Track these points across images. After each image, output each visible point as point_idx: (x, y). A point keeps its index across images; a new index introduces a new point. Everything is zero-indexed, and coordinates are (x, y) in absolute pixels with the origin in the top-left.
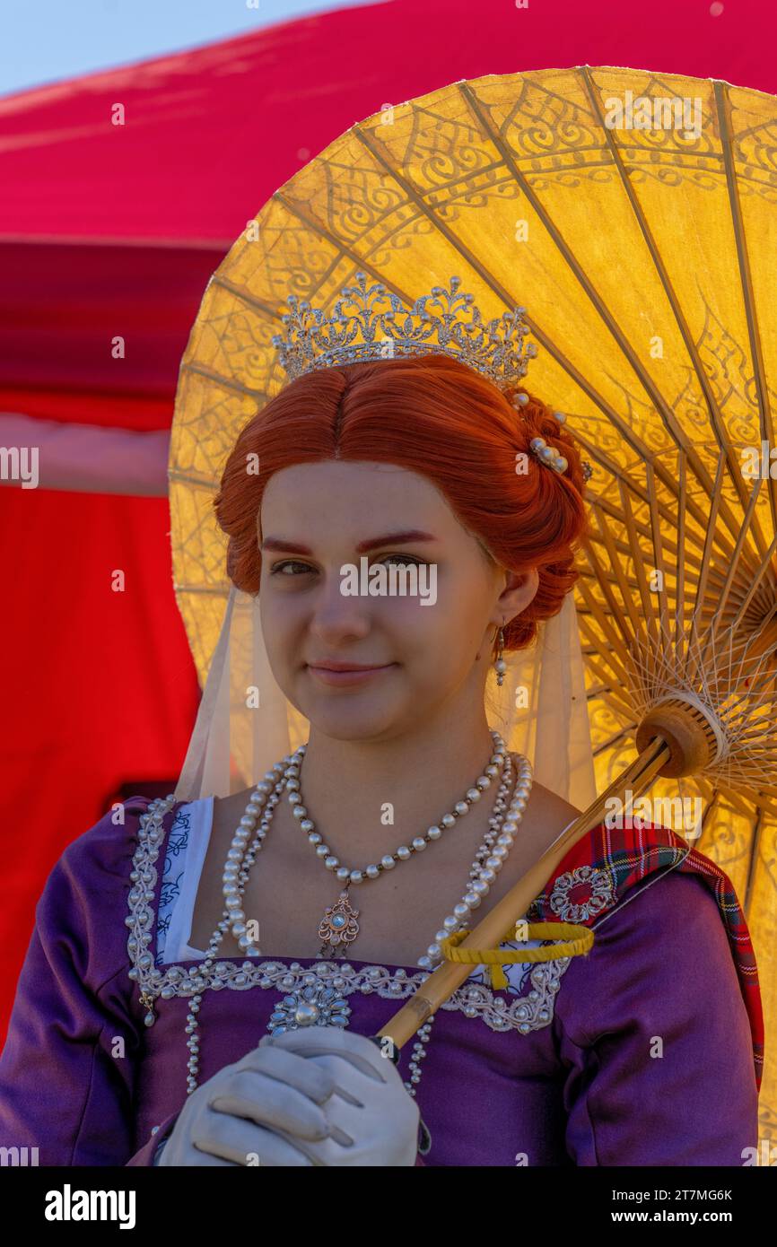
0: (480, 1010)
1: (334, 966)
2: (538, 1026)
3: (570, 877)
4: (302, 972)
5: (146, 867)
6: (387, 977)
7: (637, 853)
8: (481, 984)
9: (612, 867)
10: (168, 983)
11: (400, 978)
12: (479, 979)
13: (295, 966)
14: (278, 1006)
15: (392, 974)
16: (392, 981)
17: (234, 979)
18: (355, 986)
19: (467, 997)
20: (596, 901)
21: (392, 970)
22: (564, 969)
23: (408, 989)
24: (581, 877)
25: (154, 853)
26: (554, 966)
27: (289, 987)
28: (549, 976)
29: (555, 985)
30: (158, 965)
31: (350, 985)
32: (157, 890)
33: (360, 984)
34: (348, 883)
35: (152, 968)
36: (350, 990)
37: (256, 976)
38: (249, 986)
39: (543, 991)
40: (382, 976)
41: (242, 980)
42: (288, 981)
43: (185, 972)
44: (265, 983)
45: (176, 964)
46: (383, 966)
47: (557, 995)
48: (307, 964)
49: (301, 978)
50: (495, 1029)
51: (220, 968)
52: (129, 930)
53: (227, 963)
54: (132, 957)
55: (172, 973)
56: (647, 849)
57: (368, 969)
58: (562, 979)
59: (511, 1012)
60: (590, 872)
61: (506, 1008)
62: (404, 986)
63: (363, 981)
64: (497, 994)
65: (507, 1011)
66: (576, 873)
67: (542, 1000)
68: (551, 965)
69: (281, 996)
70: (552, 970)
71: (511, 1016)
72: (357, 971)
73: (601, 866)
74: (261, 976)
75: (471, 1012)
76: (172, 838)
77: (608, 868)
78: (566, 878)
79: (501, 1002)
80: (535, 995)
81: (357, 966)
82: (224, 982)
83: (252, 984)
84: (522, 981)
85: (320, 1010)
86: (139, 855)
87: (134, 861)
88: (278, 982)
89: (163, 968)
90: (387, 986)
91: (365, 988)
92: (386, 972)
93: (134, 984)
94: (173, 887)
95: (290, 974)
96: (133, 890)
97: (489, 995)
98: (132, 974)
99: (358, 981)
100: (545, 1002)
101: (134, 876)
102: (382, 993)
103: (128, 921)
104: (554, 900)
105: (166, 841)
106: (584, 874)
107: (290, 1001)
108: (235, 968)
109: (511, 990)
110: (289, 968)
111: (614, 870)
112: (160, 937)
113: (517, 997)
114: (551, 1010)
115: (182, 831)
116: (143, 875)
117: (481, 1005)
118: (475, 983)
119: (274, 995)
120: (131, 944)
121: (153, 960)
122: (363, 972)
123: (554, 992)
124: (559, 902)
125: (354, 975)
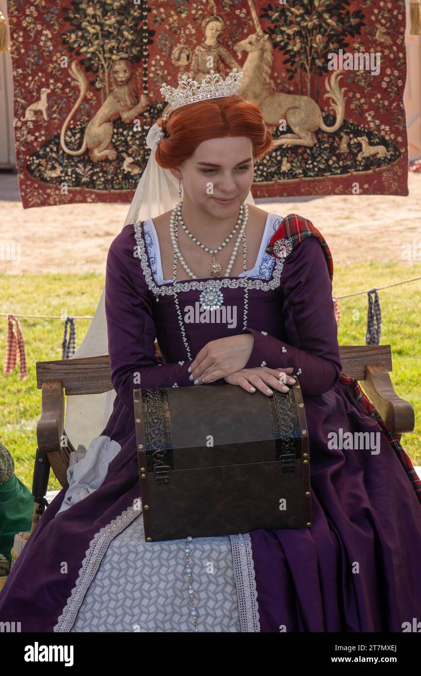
0: (260, 287)
1: (214, 281)
2: (277, 288)
3: (279, 242)
4: (204, 284)
5: (143, 254)
7: (298, 234)
11: (235, 281)
12: (257, 277)
13: (202, 282)
15: (232, 280)
16: (232, 283)
17: (183, 288)
18: (222, 286)
19: (256, 284)
20: (288, 251)
22: (282, 271)
23: (238, 285)
24: (282, 242)
25: (143, 248)
26: (278, 270)
29: (279, 276)
32: (148, 261)
34: (214, 254)
36: (220, 287)
37: (190, 287)
39: (276, 278)
40: (229, 282)
41: (186, 288)
42: (201, 287)
43: (167, 287)
45: (164, 285)
47: (281, 278)
49: (204, 286)
50: (265, 291)
52: (144, 276)
54: (148, 284)
55: (163, 288)
56: (300, 232)
58: (281, 274)
60: (285, 241)
62: (236, 284)
63: (223, 284)
64: (263, 281)
65: (267, 285)
67: (277, 280)
70: (278, 272)
71: (269, 286)
73: (287, 238)
74: (192, 286)
75: (257, 288)
76: (147, 242)
77: (289, 239)
78: (277, 243)
79: (265, 283)
80: (274, 279)
81: (221, 280)
83: (189, 289)
84: (269, 276)
88: (198, 288)
89: (160, 287)
90: (231, 285)
91: (225, 286)
92: (230, 280)
93: (151, 291)
94: (153, 259)
95: (201, 285)
96: (141, 263)
98: (150, 288)
101: (140, 258)
102: (230, 287)
103: (143, 273)
104: (275, 250)
105: (145, 243)
107: (203, 294)
109: (267, 279)
111: (291, 240)
112: (155, 277)
113: (269, 281)
114: (280, 283)
115: (149, 238)
116: (143, 257)
117: (260, 285)
118: (256, 279)
120: (146, 280)
121: (155, 284)
122: (223, 281)
125: (220, 282)
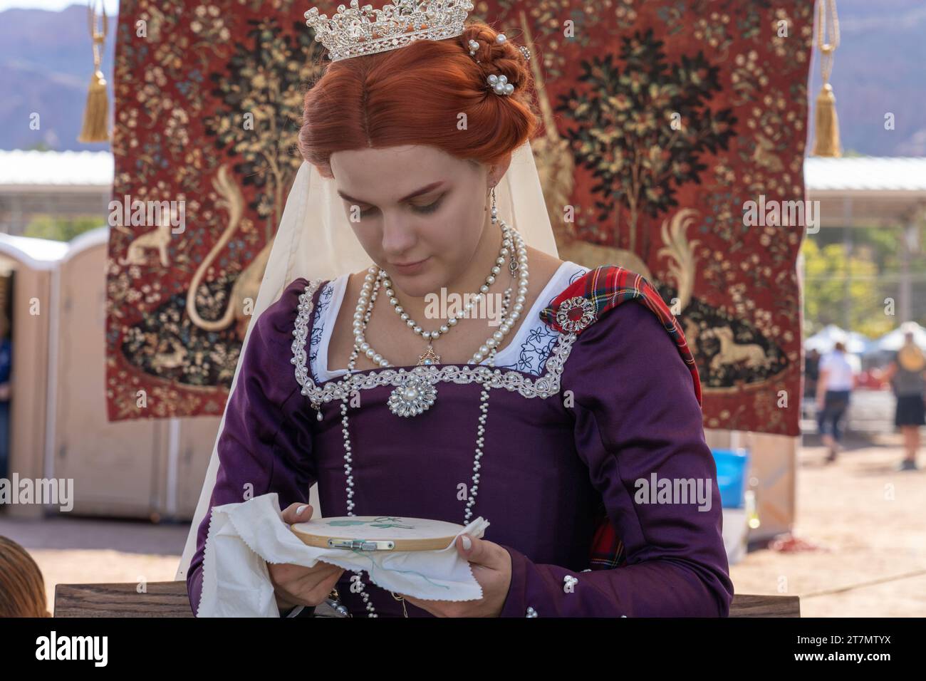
0: (517, 387)
1: (425, 368)
2: (552, 393)
3: (569, 302)
4: (406, 373)
5: (301, 327)
6: (458, 371)
7: (612, 291)
8: (516, 371)
9: (596, 299)
10: (326, 394)
11: (467, 372)
12: (514, 368)
13: (402, 371)
14: (393, 392)
15: (461, 369)
16: (461, 373)
17: (365, 383)
18: (439, 378)
19: (508, 379)
20: (585, 320)
21: (461, 367)
22: (566, 360)
23: (472, 378)
24: (577, 303)
25: (307, 317)
26: (560, 357)
27: (399, 382)
28: (557, 364)
29: (560, 368)
30: (318, 385)
31: (436, 378)
32: (308, 337)
33: (442, 377)
34: (431, 339)
35: (315, 387)
36: (437, 381)
37: (378, 380)
38: (375, 385)
39: (553, 373)
40: (455, 371)
41: (370, 383)
42: (398, 379)
43: (334, 384)
44: (385, 382)
45: (329, 381)
46: (455, 365)
47: (562, 374)
48: (408, 369)
49: (406, 377)
50: (526, 397)
51: (356, 378)
52: (293, 366)
53: (360, 375)
54: (300, 382)
55: (328, 386)
56: (619, 289)
57: (446, 368)
58: (565, 365)
59: (535, 386)
60: (583, 301)
61: (532, 384)
62: (469, 377)
63: (444, 375)
64: (526, 376)
65: (533, 386)
66: (574, 299)
67: (553, 378)
68: (558, 357)
69: (395, 388)
70: (559, 360)
71: (535, 388)
72: (440, 370)
73: (589, 297)
74: (382, 379)
75: (510, 388)
77: (593, 299)
78: (567, 303)
79: (528, 380)
80: (548, 376)
81: (439, 367)
82: (359, 386)
83: (377, 384)
84: (539, 366)
85: (419, 392)
86: (297, 320)
87: (295, 324)
88: (392, 381)
89: (322, 385)
90: (458, 377)
91: (446, 378)
92: (457, 369)
93: (306, 398)
94: (320, 331)
95: (399, 376)
96: (295, 341)
97: (521, 377)
98: (303, 392)
99: (441, 375)
100: (555, 380)
101: (295, 332)
102: (456, 381)
103: (293, 361)
104: (559, 316)
105: (314, 310)
106: (579, 302)
107: (400, 389)
108: (365, 377)
109: (534, 373)
110: (398, 373)
111: (597, 301)
113: (538, 378)
114: (559, 384)
116: (300, 332)
117: (516, 384)
118: (512, 370)
119: (390, 388)
120: (297, 375)
121: (313, 382)
122: (444, 370)
123: (560, 373)
124: (562, 318)
125: (438, 372)
